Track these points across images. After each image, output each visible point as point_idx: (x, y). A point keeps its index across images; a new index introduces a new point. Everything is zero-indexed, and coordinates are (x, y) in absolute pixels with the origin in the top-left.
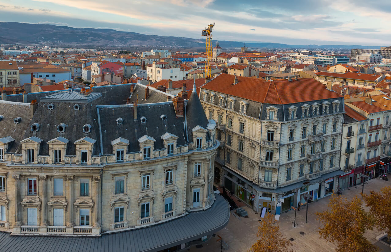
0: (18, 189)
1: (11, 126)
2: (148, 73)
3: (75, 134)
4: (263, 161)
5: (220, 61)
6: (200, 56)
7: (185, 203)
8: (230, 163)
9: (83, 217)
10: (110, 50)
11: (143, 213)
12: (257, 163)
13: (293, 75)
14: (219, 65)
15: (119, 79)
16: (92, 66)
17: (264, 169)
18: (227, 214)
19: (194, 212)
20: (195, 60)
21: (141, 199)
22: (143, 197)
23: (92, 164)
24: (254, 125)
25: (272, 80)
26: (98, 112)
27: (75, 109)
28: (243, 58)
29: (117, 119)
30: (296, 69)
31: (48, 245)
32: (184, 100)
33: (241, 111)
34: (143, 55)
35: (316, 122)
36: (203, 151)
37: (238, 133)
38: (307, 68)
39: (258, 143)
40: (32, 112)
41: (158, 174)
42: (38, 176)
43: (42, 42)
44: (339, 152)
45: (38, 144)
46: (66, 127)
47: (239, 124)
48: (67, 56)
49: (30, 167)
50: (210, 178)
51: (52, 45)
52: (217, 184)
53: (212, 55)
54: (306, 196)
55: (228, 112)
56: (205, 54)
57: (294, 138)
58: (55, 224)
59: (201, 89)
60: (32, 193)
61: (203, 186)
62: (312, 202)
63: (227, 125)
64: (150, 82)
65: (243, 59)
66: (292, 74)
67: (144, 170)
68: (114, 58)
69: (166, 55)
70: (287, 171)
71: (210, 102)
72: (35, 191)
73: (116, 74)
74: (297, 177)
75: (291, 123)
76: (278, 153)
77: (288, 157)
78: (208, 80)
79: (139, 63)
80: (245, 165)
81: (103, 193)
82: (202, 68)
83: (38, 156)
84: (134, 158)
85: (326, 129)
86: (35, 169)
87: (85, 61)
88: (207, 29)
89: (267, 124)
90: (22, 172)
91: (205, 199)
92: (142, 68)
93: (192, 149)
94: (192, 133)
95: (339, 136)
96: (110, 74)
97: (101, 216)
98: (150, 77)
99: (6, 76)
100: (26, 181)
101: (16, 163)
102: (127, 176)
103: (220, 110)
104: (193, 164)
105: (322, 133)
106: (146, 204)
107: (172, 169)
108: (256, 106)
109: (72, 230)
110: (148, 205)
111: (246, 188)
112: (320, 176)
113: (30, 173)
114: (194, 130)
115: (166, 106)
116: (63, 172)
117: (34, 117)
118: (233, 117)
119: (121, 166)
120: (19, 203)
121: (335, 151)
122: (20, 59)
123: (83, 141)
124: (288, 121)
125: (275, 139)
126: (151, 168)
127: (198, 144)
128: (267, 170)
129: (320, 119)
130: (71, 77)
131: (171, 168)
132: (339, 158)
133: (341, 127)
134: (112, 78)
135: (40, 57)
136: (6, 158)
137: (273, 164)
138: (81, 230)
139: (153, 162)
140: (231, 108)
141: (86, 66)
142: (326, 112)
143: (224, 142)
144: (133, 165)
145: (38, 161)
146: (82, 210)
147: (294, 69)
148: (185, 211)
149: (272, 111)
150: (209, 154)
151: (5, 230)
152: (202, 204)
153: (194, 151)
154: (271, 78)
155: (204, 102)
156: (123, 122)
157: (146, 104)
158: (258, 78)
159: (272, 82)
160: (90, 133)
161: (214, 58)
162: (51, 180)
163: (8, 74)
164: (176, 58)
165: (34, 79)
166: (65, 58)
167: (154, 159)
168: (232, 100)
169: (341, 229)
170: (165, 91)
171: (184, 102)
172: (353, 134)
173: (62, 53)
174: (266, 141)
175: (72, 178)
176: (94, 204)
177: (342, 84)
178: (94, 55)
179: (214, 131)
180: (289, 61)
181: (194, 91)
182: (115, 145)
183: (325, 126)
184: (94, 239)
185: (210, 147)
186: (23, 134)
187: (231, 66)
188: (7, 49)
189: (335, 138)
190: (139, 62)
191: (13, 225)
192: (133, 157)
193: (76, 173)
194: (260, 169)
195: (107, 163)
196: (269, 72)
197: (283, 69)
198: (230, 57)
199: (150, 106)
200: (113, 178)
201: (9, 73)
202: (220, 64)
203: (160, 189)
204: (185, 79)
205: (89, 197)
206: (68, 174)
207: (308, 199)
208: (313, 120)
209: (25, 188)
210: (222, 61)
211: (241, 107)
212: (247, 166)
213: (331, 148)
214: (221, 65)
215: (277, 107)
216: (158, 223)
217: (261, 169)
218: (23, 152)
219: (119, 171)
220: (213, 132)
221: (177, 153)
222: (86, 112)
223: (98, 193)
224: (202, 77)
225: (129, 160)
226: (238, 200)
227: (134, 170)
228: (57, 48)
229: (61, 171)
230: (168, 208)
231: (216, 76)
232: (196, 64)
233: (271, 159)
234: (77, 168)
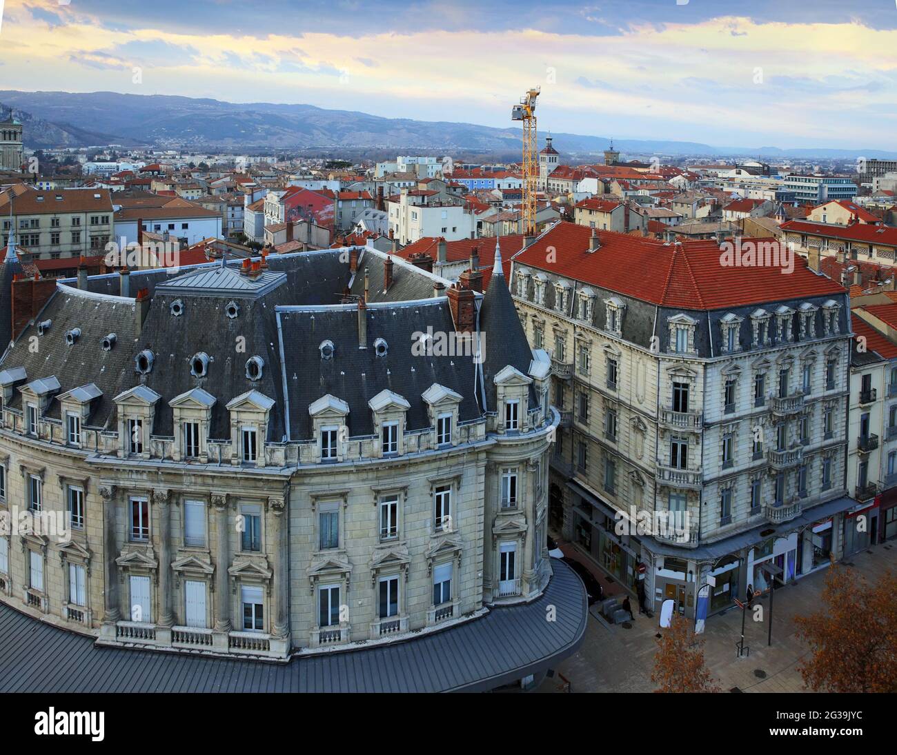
0: (109, 522)
1: (95, 357)
2: (390, 220)
3: (228, 384)
4: (664, 470)
5: (556, 187)
6: (510, 173)
7: (481, 582)
8: (585, 474)
9: (247, 606)
10: (306, 157)
11: (383, 605)
12: (650, 473)
13: (727, 229)
14: (554, 200)
15: (325, 234)
16: (265, 201)
17: (666, 490)
18: (581, 617)
19: (503, 606)
20: (499, 186)
21: (378, 566)
22: (383, 562)
23: (266, 465)
24: (641, 366)
25: (679, 243)
26: (279, 325)
27: (228, 314)
28: (608, 179)
29: (320, 343)
30: (735, 212)
31: (175, 676)
32: (475, 293)
33: (608, 327)
34: (378, 171)
35: (787, 361)
36: (521, 437)
37: (603, 388)
38: (759, 211)
39: (651, 417)
40: (139, 321)
41: (417, 499)
42: (151, 492)
43: (162, 140)
44: (844, 448)
45: (151, 406)
46: (209, 363)
47: (605, 364)
48: (213, 175)
49: (133, 466)
50: (539, 514)
51: (182, 147)
52: (556, 531)
53: (536, 171)
54: (768, 570)
55: (578, 330)
56: (521, 170)
57: (737, 405)
58: (188, 624)
59: (512, 263)
60: (138, 536)
61: (522, 535)
62: (782, 585)
63: (577, 367)
64: (394, 244)
65: (609, 182)
66: (725, 227)
67: (383, 487)
68: (314, 180)
69: (430, 171)
70: (723, 497)
71: (535, 299)
72: (145, 531)
73: (319, 222)
74: (745, 516)
75: (728, 363)
76: (700, 447)
77: (724, 460)
78: (531, 240)
79: (369, 192)
80: (621, 480)
81: (293, 546)
82: (515, 207)
83: (151, 437)
84: (360, 453)
85: (811, 380)
86: (144, 472)
87: (253, 189)
88: (523, 101)
89: (671, 364)
90: (119, 479)
91: (529, 571)
92: (376, 207)
93: (496, 432)
94: (495, 387)
95: (840, 400)
96: (305, 222)
97: (289, 607)
98: (395, 229)
99: (88, 227)
100: (126, 502)
101: (104, 454)
102: (346, 501)
103: (559, 323)
104: (497, 473)
105: (802, 391)
106: (391, 581)
107: (449, 486)
108: (644, 312)
109: (225, 640)
110: (394, 583)
111: (624, 545)
112: (799, 514)
113: (134, 483)
114: (499, 378)
115: (432, 311)
116: (204, 484)
117: (142, 334)
118: (591, 342)
119: (332, 474)
120: (112, 561)
121: (834, 444)
122: (116, 183)
123: (245, 402)
124: (721, 358)
125: (690, 407)
126: (400, 481)
127: (509, 418)
128: (674, 494)
129: (796, 353)
130: (220, 231)
131: (447, 484)
132: (843, 464)
133: (846, 376)
134: (309, 232)
135: (158, 179)
136: (85, 440)
137: (688, 479)
138: (245, 643)
139: (404, 466)
140: (585, 318)
141: (255, 200)
142: (808, 334)
143: (572, 414)
144: (358, 471)
145: (150, 451)
146: (245, 588)
147: (729, 213)
148: (481, 606)
149: (682, 327)
150: (536, 446)
151: (84, 631)
152: (521, 585)
153: (500, 438)
154: (677, 235)
155: (522, 299)
156: (334, 352)
157: (386, 303)
158: (646, 235)
159: (678, 246)
160: (261, 379)
161: (542, 180)
162: (178, 504)
163: (92, 222)
164: (454, 180)
165: (143, 236)
166: (209, 180)
167: (407, 458)
168: (586, 295)
169: (854, 666)
170: (430, 270)
171: (473, 299)
172: (875, 395)
173: (204, 168)
174: (669, 412)
175: (224, 501)
176: (272, 575)
177: (842, 255)
178: (272, 173)
179: (546, 382)
180: (717, 190)
181: (497, 269)
182: (316, 414)
183: (807, 372)
184: (274, 668)
185: (537, 427)
186: (120, 380)
187: (582, 202)
188: (91, 159)
189: (833, 407)
190: (370, 189)
191: (100, 618)
192: (358, 450)
193: (232, 487)
194: (658, 491)
195: (301, 464)
196: (672, 219)
197: (704, 212)
198: (578, 177)
199: (397, 310)
200: (313, 504)
201: (94, 221)
202: (556, 197)
203: (421, 541)
204: (476, 237)
205: (261, 555)
206: (214, 489)
207: (772, 577)
208: (779, 354)
209: (124, 522)
210: (560, 188)
211: (608, 316)
212: (626, 484)
213: (823, 434)
214: (557, 200)
215: (694, 318)
216: (420, 633)
217: (660, 493)
218: (120, 425)
219: (327, 486)
220: (544, 384)
221: (459, 441)
222: (252, 324)
223: (280, 543)
224: (516, 231)
225: (350, 457)
226: (606, 576)
227: (360, 484)
228: (193, 155)
229: (199, 480)
230: (441, 594)
231: (548, 228)
232: (500, 194)
233: (684, 465)
234: (234, 475)
